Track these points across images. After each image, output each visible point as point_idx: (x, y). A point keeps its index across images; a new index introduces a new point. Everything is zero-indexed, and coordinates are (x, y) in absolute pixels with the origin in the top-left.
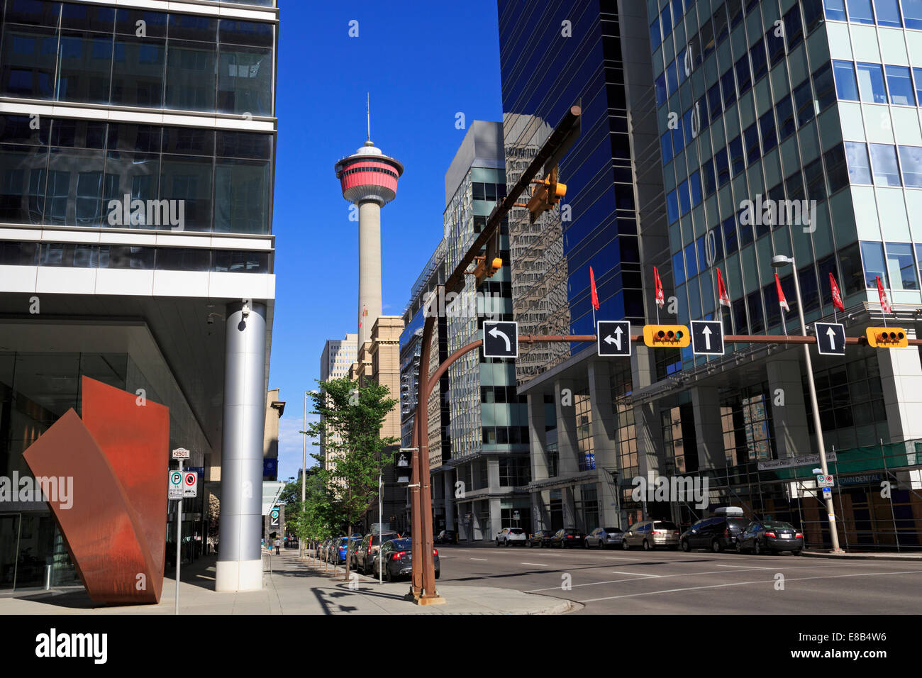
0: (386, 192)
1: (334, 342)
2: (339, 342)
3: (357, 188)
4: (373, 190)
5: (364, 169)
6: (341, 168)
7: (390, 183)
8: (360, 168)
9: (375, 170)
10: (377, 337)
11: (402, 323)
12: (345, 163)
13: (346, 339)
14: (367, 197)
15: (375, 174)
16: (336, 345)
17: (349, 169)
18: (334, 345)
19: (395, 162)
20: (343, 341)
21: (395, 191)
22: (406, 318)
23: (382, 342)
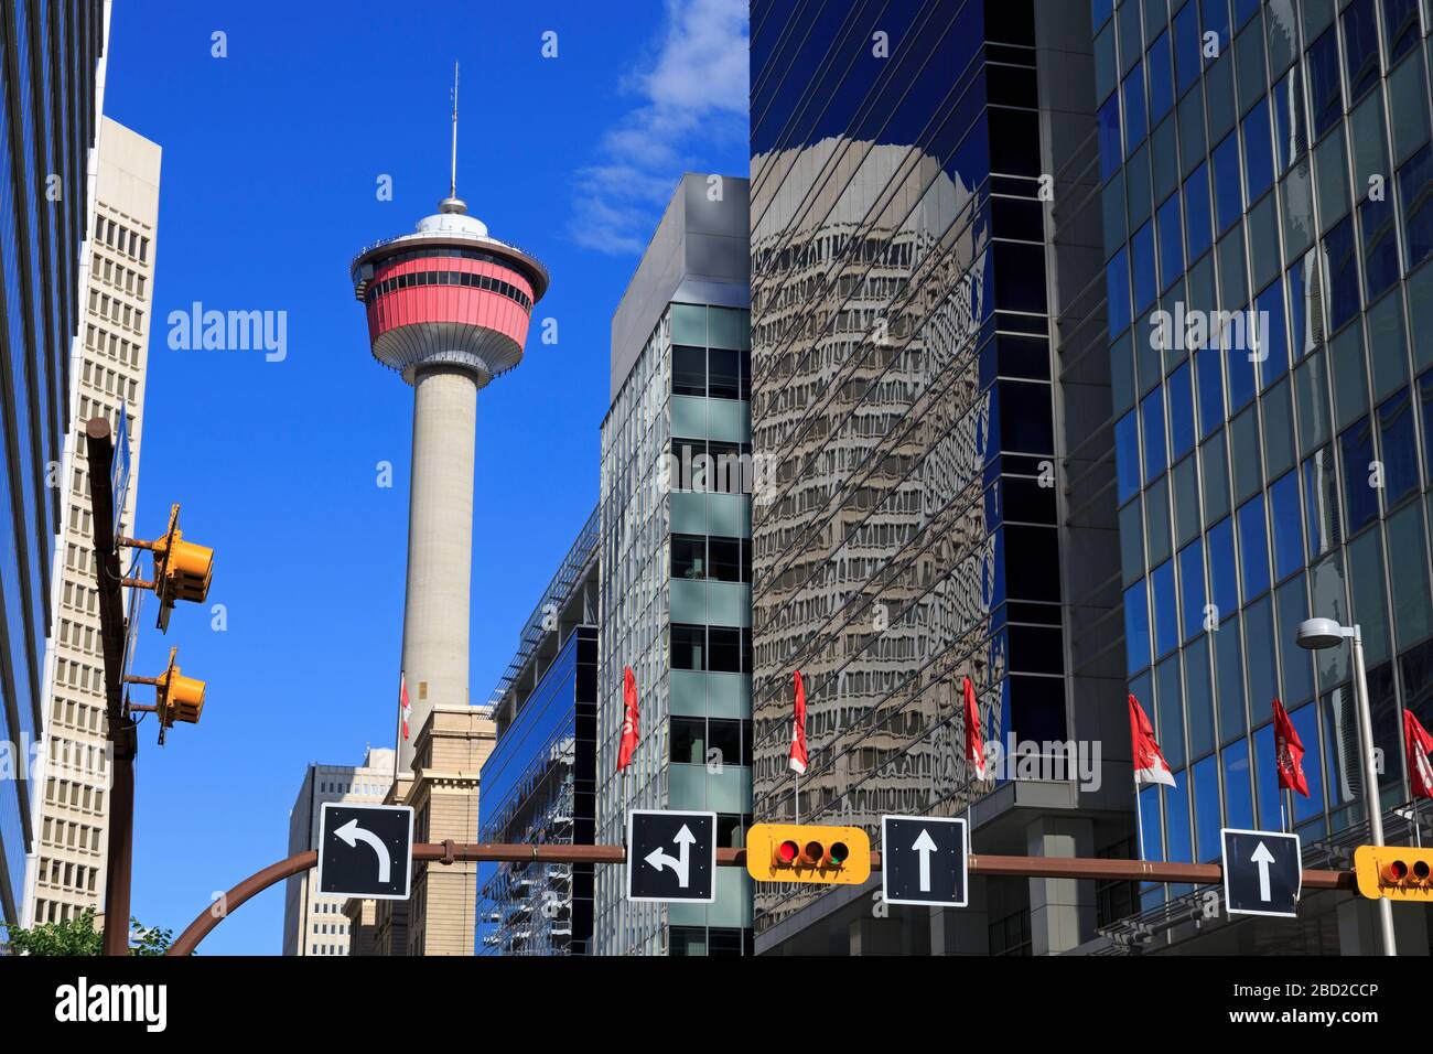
0: (495, 347)
1: (329, 770)
2: (349, 773)
3: (416, 330)
4: (462, 338)
5: (433, 278)
6: (368, 271)
7: (506, 318)
8: (422, 275)
9: (468, 280)
10: (429, 767)
11: (491, 727)
12: (380, 259)
13: (366, 764)
14: (439, 357)
15: (465, 291)
16: (339, 779)
17: (391, 275)
18: (330, 779)
19: (526, 260)
20: (359, 770)
21: (522, 344)
22: (502, 717)
23: (441, 782)
